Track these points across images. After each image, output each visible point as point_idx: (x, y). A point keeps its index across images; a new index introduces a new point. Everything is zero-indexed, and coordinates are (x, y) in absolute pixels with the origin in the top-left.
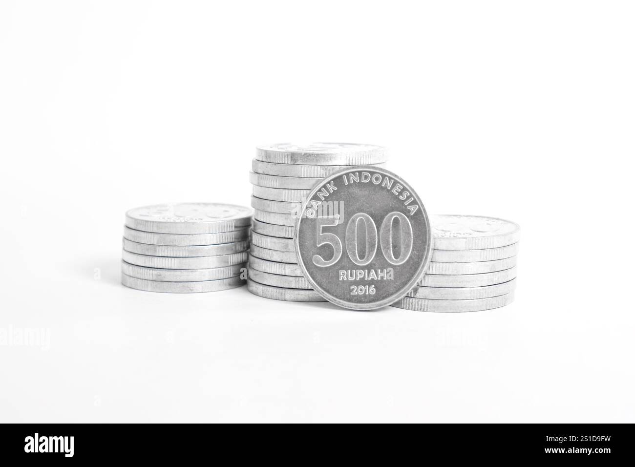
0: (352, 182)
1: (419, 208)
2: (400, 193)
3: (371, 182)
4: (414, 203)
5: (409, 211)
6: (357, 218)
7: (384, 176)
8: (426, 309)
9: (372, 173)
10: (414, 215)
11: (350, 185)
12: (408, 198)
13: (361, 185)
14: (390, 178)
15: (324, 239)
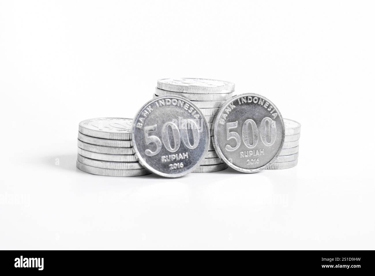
0: (243, 103)
1: (278, 115)
2: (268, 107)
3: (253, 102)
4: (275, 112)
5: (273, 117)
6: (247, 122)
7: (259, 99)
8: (277, 168)
9: (253, 97)
10: (275, 118)
11: (242, 104)
12: (272, 109)
13: (248, 104)
14: (262, 100)
15: (231, 135)
